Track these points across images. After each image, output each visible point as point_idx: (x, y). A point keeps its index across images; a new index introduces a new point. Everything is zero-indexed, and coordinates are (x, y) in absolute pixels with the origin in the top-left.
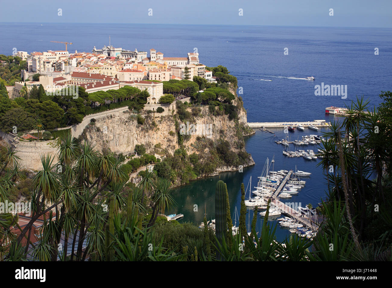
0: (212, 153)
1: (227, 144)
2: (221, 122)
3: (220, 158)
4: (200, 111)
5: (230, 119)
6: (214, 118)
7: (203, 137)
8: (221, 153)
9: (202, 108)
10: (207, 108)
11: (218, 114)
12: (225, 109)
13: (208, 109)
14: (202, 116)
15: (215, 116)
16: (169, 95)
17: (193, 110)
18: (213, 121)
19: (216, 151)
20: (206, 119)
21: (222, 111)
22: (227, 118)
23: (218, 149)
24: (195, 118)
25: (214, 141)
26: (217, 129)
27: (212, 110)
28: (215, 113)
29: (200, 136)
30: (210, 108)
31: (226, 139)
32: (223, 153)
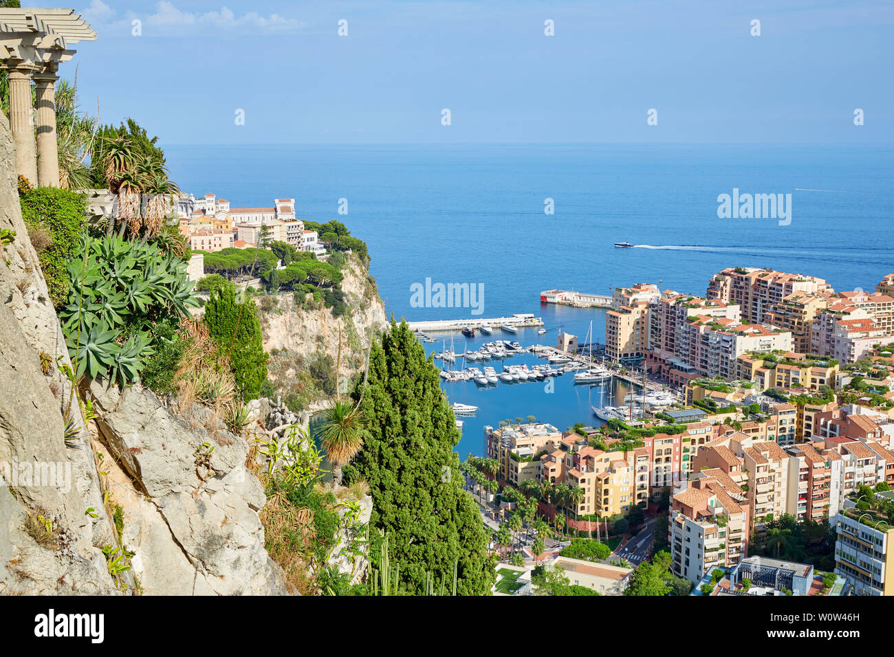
0: (302, 378)
1: (328, 361)
2: (319, 322)
3: (317, 385)
4: (276, 302)
5: (335, 314)
6: (304, 313)
7: (284, 349)
8: (319, 377)
9: (279, 297)
10: (289, 297)
11: (311, 307)
12: (326, 299)
13: (291, 299)
14: (280, 312)
15: (306, 310)
16: (215, 275)
17: (262, 301)
18: (303, 319)
19: (309, 374)
20: (288, 316)
21: (321, 302)
22: (329, 314)
23: (312, 369)
24: (267, 316)
25: (304, 356)
26: (310, 334)
27: (299, 300)
28: (306, 305)
29: (279, 348)
30: (296, 297)
31: (328, 352)
32: (321, 377)
